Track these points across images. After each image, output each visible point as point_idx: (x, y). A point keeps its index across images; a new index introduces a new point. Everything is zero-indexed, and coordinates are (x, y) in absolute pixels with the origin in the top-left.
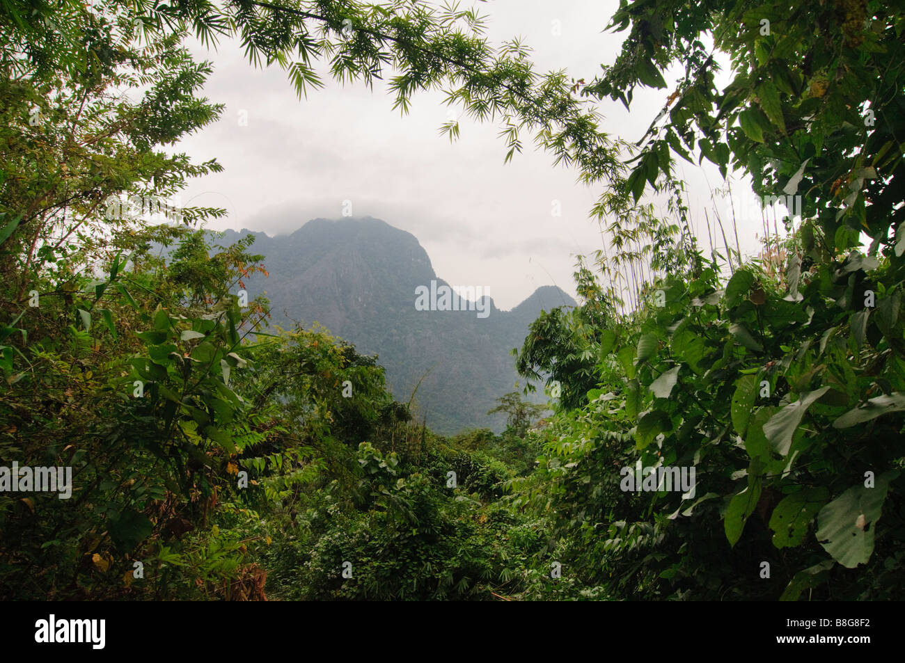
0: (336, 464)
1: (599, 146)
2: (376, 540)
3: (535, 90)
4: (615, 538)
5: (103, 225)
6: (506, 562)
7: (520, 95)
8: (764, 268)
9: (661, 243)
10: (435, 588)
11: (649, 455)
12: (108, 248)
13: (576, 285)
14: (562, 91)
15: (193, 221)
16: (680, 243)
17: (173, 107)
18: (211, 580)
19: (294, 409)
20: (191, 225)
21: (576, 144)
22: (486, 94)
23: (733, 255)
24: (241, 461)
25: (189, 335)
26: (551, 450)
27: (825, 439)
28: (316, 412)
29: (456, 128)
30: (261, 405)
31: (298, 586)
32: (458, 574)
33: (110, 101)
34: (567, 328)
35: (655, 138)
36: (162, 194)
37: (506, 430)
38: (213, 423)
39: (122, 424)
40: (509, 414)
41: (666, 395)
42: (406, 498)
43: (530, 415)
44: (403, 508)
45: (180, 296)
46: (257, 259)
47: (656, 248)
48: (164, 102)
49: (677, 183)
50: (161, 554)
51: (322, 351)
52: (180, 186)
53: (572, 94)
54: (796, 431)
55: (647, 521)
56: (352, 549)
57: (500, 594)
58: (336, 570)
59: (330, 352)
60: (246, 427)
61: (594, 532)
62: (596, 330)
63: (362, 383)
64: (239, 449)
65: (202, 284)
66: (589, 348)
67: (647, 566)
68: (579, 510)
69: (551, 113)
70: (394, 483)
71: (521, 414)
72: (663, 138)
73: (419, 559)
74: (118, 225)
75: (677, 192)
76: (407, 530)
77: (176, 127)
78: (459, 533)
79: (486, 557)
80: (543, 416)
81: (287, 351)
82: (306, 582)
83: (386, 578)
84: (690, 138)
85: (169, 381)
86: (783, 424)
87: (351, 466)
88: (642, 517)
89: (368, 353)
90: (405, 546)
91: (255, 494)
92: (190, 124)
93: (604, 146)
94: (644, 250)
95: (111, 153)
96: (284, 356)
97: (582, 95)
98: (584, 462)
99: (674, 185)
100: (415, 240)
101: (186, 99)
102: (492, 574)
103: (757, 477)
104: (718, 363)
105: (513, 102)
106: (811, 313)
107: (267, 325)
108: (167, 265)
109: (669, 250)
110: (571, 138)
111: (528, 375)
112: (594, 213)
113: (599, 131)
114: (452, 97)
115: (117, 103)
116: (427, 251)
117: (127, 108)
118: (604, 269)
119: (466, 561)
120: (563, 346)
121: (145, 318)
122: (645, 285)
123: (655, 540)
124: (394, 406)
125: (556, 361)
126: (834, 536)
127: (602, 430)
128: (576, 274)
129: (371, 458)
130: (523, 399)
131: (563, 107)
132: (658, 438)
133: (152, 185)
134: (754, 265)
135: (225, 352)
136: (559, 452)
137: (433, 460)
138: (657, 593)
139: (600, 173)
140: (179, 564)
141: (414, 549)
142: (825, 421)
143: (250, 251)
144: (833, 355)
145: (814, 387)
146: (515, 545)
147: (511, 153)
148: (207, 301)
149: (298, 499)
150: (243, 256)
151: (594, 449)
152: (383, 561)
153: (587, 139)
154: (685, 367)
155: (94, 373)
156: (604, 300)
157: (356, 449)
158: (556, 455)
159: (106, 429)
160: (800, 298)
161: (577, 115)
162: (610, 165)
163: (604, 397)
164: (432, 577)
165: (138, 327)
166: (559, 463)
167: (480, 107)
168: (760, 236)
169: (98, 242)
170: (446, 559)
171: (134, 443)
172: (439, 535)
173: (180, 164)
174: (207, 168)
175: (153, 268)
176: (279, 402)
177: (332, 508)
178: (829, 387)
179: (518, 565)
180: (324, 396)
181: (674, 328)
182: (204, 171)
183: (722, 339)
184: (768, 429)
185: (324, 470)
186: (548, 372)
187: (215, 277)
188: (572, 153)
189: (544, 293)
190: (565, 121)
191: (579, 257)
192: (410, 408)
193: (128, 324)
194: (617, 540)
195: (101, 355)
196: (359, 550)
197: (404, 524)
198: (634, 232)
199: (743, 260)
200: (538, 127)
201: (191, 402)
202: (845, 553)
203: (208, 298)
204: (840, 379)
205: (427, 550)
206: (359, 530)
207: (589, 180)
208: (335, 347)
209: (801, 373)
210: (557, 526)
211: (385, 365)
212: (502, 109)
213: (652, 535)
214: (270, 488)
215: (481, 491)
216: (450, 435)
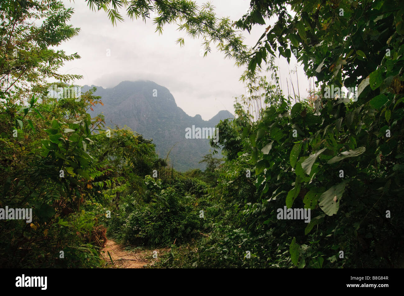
0: (135, 184)
1: (243, 50)
2: (153, 214)
3: (217, 25)
4: (247, 209)
5: (27, 82)
6: (206, 221)
7: (210, 27)
8: (309, 103)
9: (269, 92)
10: (177, 232)
11: (261, 177)
12: (30, 93)
13: (235, 110)
14: (228, 26)
15: (68, 81)
16: (276, 92)
17: (57, 29)
18: (82, 232)
19: (117, 162)
20: (67, 82)
21: (234, 50)
22: (196, 26)
23: (297, 98)
24: (93, 183)
25: (68, 130)
26: (223, 176)
27: (325, 168)
28: (126, 163)
29: (183, 41)
30: (102, 160)
31: (121, 234)
32: (186, 226)
33: (27, 25)
34: (231, 127)
35: (260, 46)
36: (53, 68)
37: (206, 169)
38: (80, 168)
39: (39, 169)
40: (208, 163)
41: (267, 153)
42: (165, 197)
43: (216, 163)
44: (163, 201)
45: (64, 114)
46: (98, 98)
47: (267, 94)
48: (52, 26)
49: (275, 67)
50: (59, 222)
51: (128, 137)
52: (61, 65)
53: (232, 28)
54: (313, 165)
55: (259, 202)
56: (143, 218)
57: (203, 233)
58: (137, 227)
59: (131, 138)
60: (95, 169)
61: (239, 207)
62: (242, 128)
63: (145, 151)
64: (92, 178)
65: (74, 109)
66: (239, 136)
67: (260, 220)
68: (234, 199)
69: (223, 36)
70: (160, 192)
71: (212, 163)
72: (264, 46)
73: (170, 221)
74: (34, 82)
75: (275, 71)
76: (166, 210)
77: (58, 38)
78: (187, 210)
79: (198, 219)
80: (221, 163)
81: (112, 137)
82: (124, 232)
83: (157, 229)
84: (275, 46)
85: (60, 150)
86: (309, 163)
87: (141, 185)
88: (257, 201)
89: (149, 139)
90: (165, 216)
91: (101, 197)
92: (65, 37)
93: (245, 51)
94: (262, 95)
95: (28, 49)
96: (111, 139)
97: (236, 28)
98: (236, 181)
99: (274, 68)
100: (168, 91)
101: (62, 25)
102: (200, 226)
103: (299, 183)
104: (287, 140)
105: (207, 30)
106: (323, 120)
107: (104, 127)
108: (58, 100)
109: (272, 95)
110: (231, 47)
111: (214, 147)
112: (241, 79)
113: (243, 44)
114: (181, 27)
115: (30, 26)
116: (173, 95)
117: (35, 29)
118: (245, 102)
119: (190, 221)
120: (229, 135)
121: (48, 123)
122: (262, 110)
123: (262, 210)
124: (160, 160)
125: (226, 141)
126: (326, 204)
127: (243, 168)
128: (235, 105)
129: (150, 182)
130: (213, 157)
131: (228, 34)
132: (264, 170)
133: (48, 64)
134: (305, 102)
135: (84, 138)
136: (226, 177)
137: (176, 182)
138: (263, 230)
139: (243, 62)
140: (67, 226)
141: (168, 217)
142: (324, 161)
143: (95, 94)
144: (329, 136)
145: (321, 148)
146: (209, 214)
147: (206, 53)
148: (77, 116)
149: (119, 198)
150: (92, 97)
151: (240, 175)
152: (156, 222)
153: (238, 47)
154: (275, 142)
155: (26, 147)
156: (246, 116)
157: (144, 178)
158: (225, 178)
159: (32, 171)
160: (320, 114)
161: (234, 37)
162: (247, 59)
163: (244, 155)
164: (176, 228)
165: (45, 127)
166: (226, 181)
167: (193, 32)
168: (307, 90)
169: (25, 90)
170: (181, 221)
171: (45, 177)
172: (178, 211)
173: (61, 55)
174: (73, 57)
175: (51, 102)
176: (110, 159)
177: (134, 202)
178: (326, 148)
179: (210, 222)
180: (129, 156)
181: (271, 126)
182: (72, 58)
183: (290, 131)
184: (303, 165)
185: (130, 187)
186: (223, 146)
187: (79, 106)
188: (232, 53)
189: (222, 113)
190: (229, 40)
191: (236, 98)
192: (167, 161)
193: (41, 126)
194: (248, 210)
195: (29, 140)
196: (146, 218)
197: (164, 208)
198: (258, 88)
199: (301, 100)
200: (218, 42)
201: (70, 159)
202: (329, 210)
203: (77, 115)
204: (331, 145)
205: (174, 218)
206: (146, 211)
207: (239, 65)
208: (134, 136)
209: (316, 143)
210: (225, 206)
211: (156, 144)
212: (203, 33)
213: (261, 208)
214: (106, 194)
215: (196, 194)
216: (184, 172)
